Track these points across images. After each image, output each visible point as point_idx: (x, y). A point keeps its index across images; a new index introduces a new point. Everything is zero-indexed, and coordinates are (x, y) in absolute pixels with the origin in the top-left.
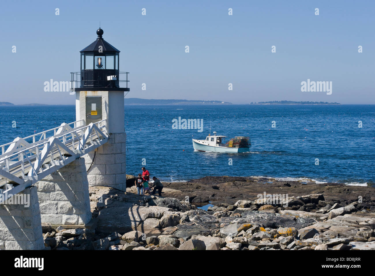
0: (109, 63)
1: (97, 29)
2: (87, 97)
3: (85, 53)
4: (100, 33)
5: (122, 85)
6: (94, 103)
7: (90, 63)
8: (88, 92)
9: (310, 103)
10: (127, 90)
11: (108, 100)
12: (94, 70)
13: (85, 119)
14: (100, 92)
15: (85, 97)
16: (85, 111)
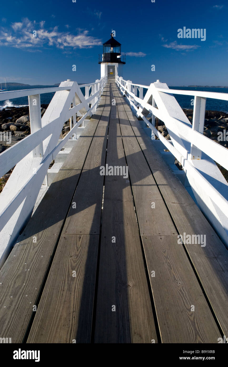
6: (111, 68)
11: (118, 67)
12: (111, 53)
13: (107, 76)
14: (114, 63)
15: (107, 66)
16: (107, 72)
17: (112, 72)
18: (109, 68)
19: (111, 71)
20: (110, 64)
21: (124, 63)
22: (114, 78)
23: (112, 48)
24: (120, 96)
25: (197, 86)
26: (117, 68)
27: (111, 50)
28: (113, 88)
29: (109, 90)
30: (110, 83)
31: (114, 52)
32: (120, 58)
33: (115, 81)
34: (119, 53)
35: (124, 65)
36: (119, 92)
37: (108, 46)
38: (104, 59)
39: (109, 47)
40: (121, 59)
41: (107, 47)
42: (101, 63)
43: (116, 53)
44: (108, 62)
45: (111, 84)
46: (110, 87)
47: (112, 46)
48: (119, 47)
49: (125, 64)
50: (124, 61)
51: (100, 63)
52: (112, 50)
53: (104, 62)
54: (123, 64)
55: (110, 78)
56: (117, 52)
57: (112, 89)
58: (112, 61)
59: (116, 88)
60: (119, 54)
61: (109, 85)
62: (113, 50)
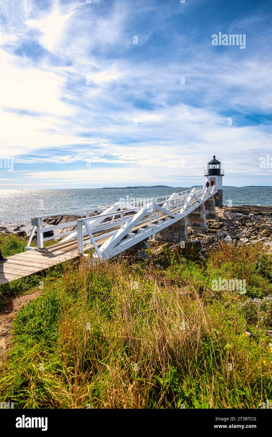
0: (217, 167)
1: (213, 156)
3: (210, 163)
5: (221, 174)
7: (211, 167)
10: (223, 175)
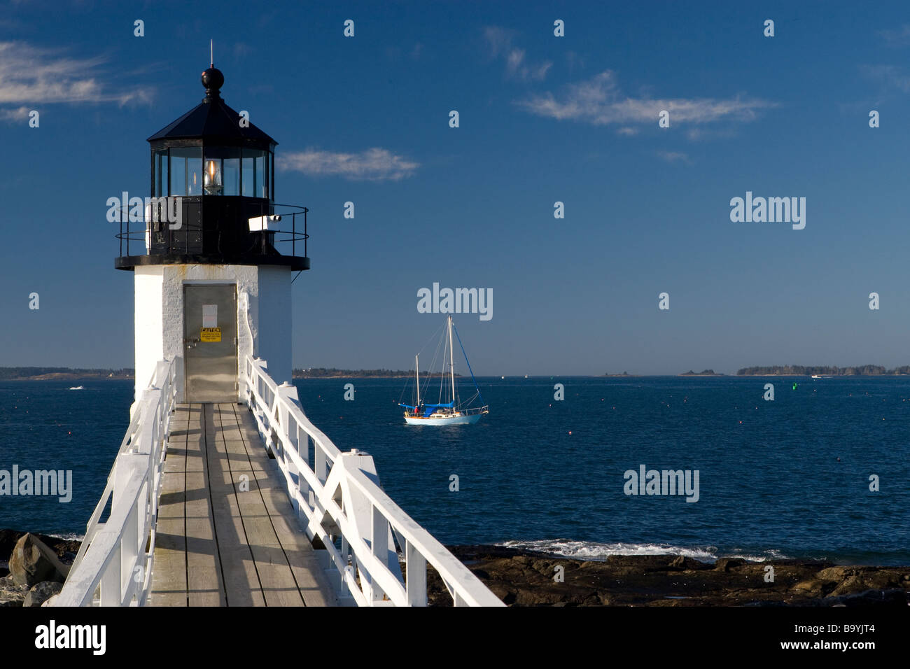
2: (185, 283)
4: (215, 79)
6: (209, 302)
8: (189, 266)
9: (385, 373)
11: (255, 293)
12: (205, 198)
13: (181, 354)
14: (231, 267)
15: (181, 285)
16: (179, 329)
17: (210, 330)
18: (191, 299)
19: (210, 317)
20: (198, 273)
21: (299, 264)
22: (233, 368)
23: (212, 168)
24: (290, 541)
25: (796, 368)
26: (251, 298)
27: (207, 180)
28: (227, 456)
29: (199, 483)
30: (204, 404)
31: (230, 191)
32: (267, 234)
33: (234, 387)
34: (262, 194)
35: (294, 273)
36: (276, 504)
37: (187, 155)
38: (153, 238)
39: (195, 156)
40: (277, 237)
41: (173, 159)
42: (137, 268)
43: (239, 200)
44: (185, 260)
45: (206, 407)
46: (208, 451)
47: (209, 154)
48: (261, 161)
49: (308, 269)
50: (299, 253)
51: (129, 264)
52: (213, 181)
53: (160, 262)
54: (294, 269)
55: (200, 370)
56: (248, 192)
57: (224, 462)
58: (213, 254)
59: (251, 452)
60: (262, 207)
61: (195, 421)
62: (219, 176)
